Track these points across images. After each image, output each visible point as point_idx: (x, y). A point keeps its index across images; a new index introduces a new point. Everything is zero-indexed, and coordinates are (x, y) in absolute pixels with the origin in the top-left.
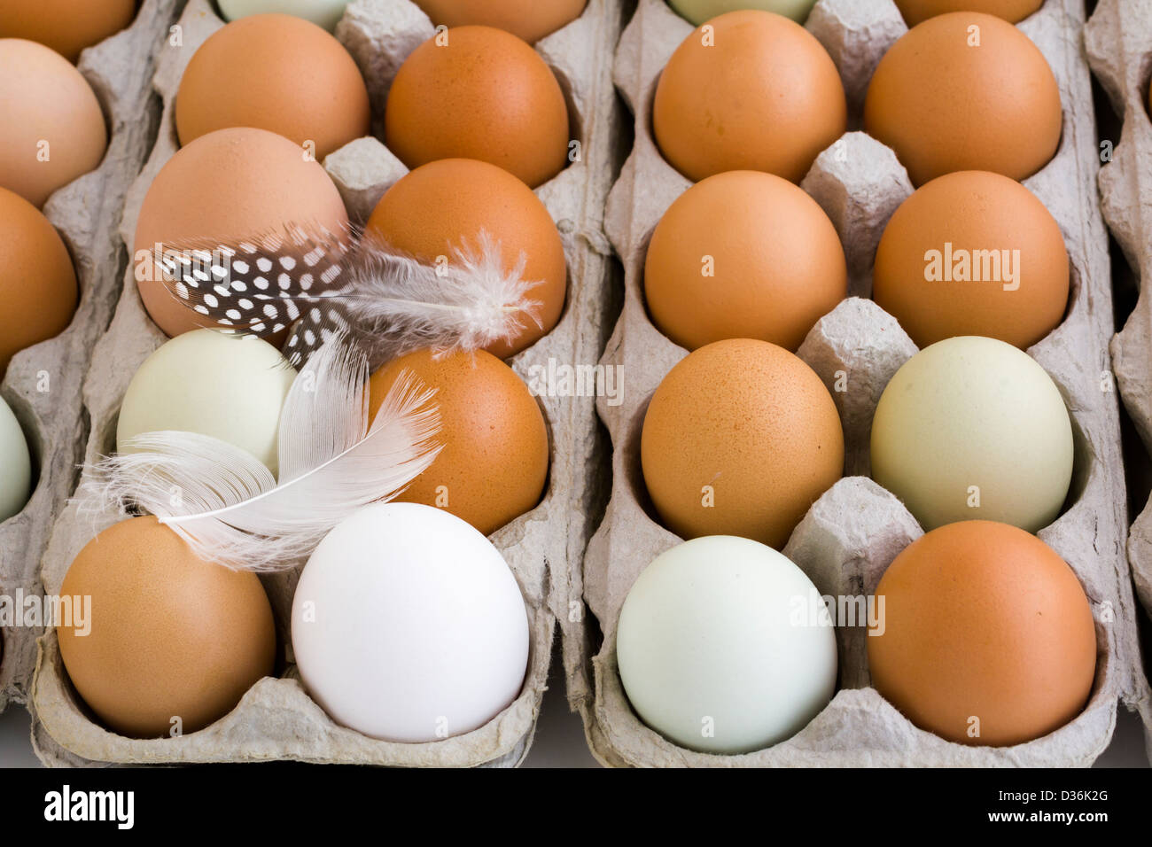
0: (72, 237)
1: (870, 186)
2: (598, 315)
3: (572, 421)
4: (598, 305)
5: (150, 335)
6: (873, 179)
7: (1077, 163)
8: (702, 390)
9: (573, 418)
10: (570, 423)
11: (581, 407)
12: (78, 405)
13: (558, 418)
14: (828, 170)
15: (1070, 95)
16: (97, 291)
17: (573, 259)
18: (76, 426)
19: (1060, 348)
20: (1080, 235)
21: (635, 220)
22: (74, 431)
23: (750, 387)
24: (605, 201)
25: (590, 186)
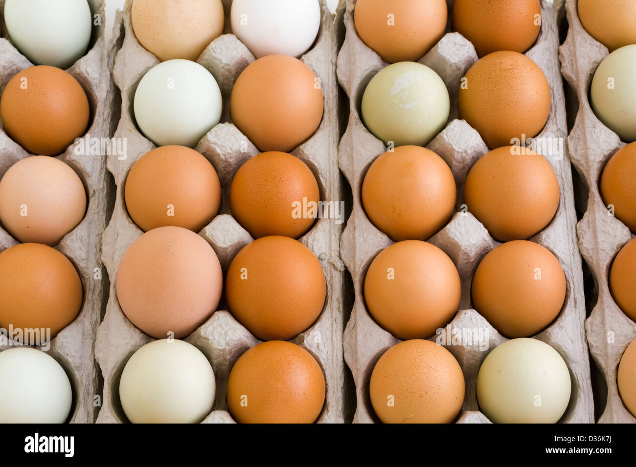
0: (78, 263)
1: (472, 245)
2: (341, 305)
3: (334, 369)
4: (341, 300)
5: (127, 328)
6: (473, 242)
7: (567, 220)
8: (404, 377)
9: (335, 367)
10: (333, 370)
11: (338, 360)
12: (93, 359)
13: (328, 368)
14: (452, 236)
15: (562, 178)
16: (93, 293)
17: (327, 274)
18: (93, 371)
19: (563, 331)
20: (569, 261)
21: (357, 256)
22: (92, 374)
23: (427, 377)
24: (340, 239)
25: (332, 231)
